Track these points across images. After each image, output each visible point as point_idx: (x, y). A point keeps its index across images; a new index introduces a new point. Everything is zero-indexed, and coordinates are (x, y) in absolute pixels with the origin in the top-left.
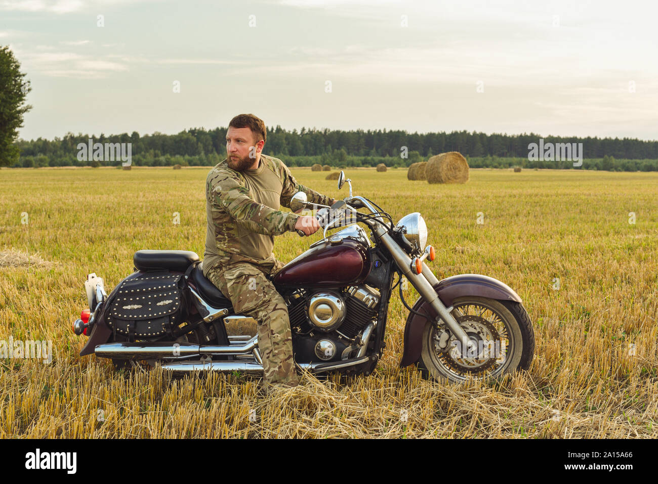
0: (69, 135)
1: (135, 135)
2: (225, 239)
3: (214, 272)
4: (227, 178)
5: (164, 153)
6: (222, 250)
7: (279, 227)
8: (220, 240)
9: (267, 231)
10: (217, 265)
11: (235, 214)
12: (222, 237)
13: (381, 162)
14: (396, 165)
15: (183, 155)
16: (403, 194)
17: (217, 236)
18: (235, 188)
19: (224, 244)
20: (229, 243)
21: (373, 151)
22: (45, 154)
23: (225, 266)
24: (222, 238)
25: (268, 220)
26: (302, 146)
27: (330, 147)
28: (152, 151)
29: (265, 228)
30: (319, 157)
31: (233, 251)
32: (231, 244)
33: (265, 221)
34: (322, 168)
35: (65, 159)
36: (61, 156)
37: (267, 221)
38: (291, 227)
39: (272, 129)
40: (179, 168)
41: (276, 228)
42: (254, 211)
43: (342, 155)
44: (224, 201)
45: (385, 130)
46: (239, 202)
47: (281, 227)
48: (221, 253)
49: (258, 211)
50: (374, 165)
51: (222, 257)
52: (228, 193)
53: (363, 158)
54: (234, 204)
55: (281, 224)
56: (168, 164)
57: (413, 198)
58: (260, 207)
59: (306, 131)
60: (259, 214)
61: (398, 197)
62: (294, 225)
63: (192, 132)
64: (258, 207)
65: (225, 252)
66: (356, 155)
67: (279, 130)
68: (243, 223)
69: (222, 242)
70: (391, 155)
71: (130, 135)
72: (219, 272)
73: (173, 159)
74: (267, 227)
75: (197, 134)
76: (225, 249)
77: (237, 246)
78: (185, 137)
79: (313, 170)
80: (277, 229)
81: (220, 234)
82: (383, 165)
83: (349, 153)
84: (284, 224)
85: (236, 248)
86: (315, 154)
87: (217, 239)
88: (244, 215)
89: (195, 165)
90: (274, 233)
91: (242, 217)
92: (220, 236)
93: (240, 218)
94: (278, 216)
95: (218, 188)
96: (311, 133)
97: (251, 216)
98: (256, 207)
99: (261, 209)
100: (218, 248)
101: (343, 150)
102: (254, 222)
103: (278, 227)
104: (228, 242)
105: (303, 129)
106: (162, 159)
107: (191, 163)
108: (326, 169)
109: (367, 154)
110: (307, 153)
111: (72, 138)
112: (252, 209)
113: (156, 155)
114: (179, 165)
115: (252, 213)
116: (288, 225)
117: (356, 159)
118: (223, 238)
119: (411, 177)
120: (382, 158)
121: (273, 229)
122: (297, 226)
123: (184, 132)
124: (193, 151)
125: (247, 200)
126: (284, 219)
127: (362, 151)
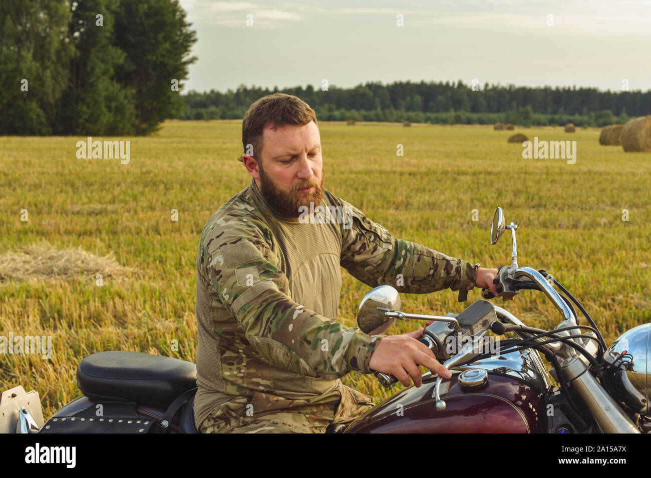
0: (242, 88)
1: (310, 88)
2: (241, 361)
3: (213, 425)
4: (240, 239)
5: (339, 107)
6: (233, 383)
7: (334, 361)
8: (229, 362)
9: (307, 368)
10: (219, 413)
11: (244, 322)
12: (235, 355)
13: (570, 121)
14: (586, 125)
15: (358, 109)
16: (596, 168)
17: (223, 353)
18: (251, 264)
19: (239, 369)
20: (248, 369)
21: (561, 109)
22: (217, 106)
23: (235, 418)
24: (234, 359)
25: (309, 343)
26: (484, 103)
27: (514, 104)
28: (326, 105)
29: (301, 360)
30: (503, 115)
31: (258, 384)
32: (252, 371)
33: (302, 344)
34: (505, 126)
35: (236, 112)
36: (233, 109)
37: (306, 344)
38: (360, 363)
39: (454, 84)
40: (353, 124)
41: (325, 362)
42: (280, 319)
43: (527, 113)
44: (225, 290)
45: (574, 87)
46: (252, 297)
47: (337, 363)
48: (232, 390)
49: (289, 320)
50: (562, 124)
51: (232, 397)
52: (234, 273)
53: (549, 117)
54: (242, 300)
55: (338, 355)
56: (342, 119)
57: (608, 174)
58: (294, 310)
59: (490, 87)
60: (291, 327)
61: (590, 172)
62: (367, 359)
63: (370, 86)
64: (289, 310)
65: (240, 387)
66: (543, 113)
67: (460, 85)
68: (257, 344)
69: (234, 367)
70: (581, 114)
71: (304, 88)
72: (223, 428)
73: (348, 114)
74: (306, 359)
75: (374, 88)
76: (240, 381)
77: (266, 372)
78: (361, 90)
79: (496, 129)
80: (329, 366)
81: (229, 349)
82: (571, 125)
83: (535, 111)
84: (345, 356)
85: (263, 378)
86: (498, 111)
87: (224, 360)
88: (259, 327)
89: (371, 120)
90: (322, 372)
91: (256, 331)
92: (228, 354)
93: (253, 333)
94: (333, 334)
95: (218, 260)
96: (494, 89)
97: (274, 330)
98: (284, 311)
99: (295, 317)
100: (224, 379)
101: (529, 108)
102: (280, 344)
103: (330, 362)
104: (247, 367)
105: (487, 85)
106: (337, 113)
107: (366, 119)
108: (510, 129)
109: (555, 112)
110: (490, 109)
111: (245, 90)
112: (277, 314)
113: (330, 110)
114: (353, 120)
115: (274, 322)
116: (355, 359)
117: (542, 117)
118: (237, 357)
119: (604, 141)
120: (571, 118)
121: (319, 364)
122: (375, 363)
123: (360, 86)
124: (370, 107)
125: (271, 291)
126: (345, 343)
127: (549, 109)
